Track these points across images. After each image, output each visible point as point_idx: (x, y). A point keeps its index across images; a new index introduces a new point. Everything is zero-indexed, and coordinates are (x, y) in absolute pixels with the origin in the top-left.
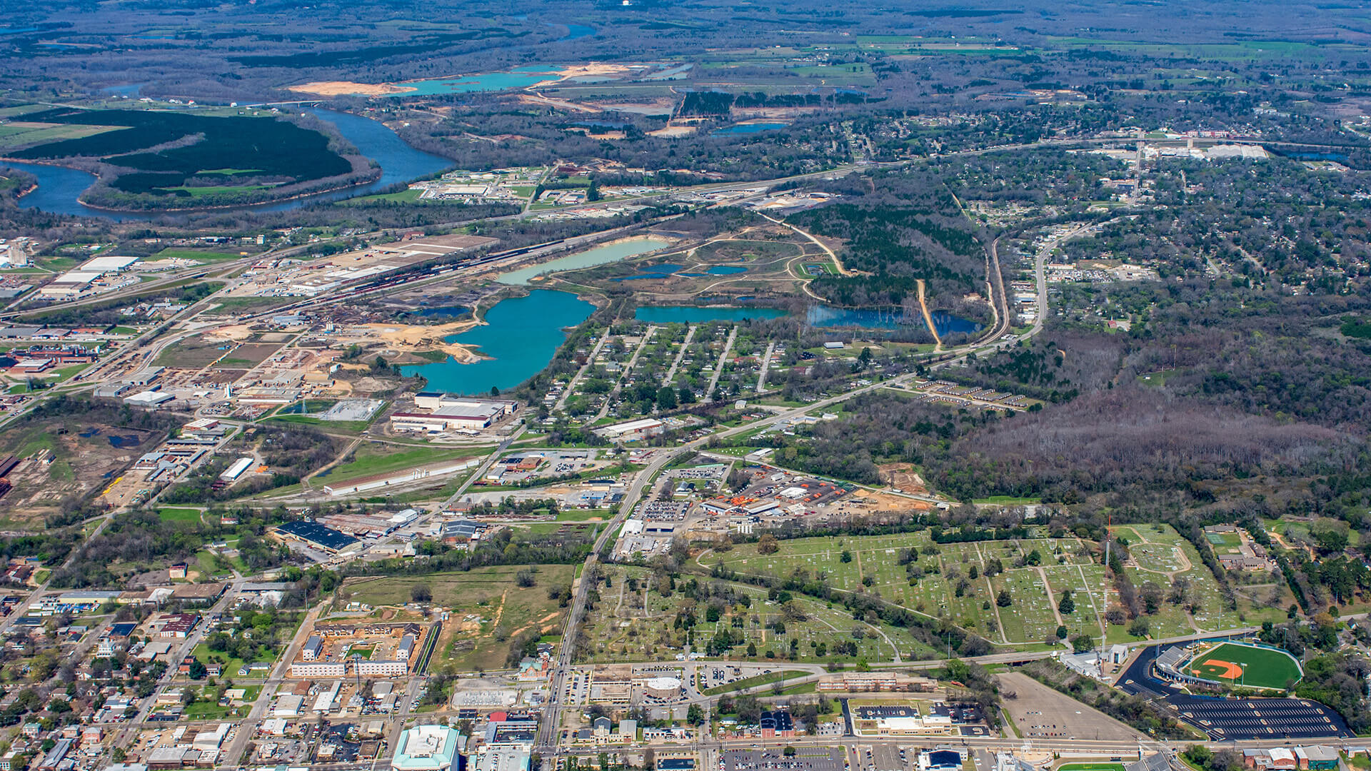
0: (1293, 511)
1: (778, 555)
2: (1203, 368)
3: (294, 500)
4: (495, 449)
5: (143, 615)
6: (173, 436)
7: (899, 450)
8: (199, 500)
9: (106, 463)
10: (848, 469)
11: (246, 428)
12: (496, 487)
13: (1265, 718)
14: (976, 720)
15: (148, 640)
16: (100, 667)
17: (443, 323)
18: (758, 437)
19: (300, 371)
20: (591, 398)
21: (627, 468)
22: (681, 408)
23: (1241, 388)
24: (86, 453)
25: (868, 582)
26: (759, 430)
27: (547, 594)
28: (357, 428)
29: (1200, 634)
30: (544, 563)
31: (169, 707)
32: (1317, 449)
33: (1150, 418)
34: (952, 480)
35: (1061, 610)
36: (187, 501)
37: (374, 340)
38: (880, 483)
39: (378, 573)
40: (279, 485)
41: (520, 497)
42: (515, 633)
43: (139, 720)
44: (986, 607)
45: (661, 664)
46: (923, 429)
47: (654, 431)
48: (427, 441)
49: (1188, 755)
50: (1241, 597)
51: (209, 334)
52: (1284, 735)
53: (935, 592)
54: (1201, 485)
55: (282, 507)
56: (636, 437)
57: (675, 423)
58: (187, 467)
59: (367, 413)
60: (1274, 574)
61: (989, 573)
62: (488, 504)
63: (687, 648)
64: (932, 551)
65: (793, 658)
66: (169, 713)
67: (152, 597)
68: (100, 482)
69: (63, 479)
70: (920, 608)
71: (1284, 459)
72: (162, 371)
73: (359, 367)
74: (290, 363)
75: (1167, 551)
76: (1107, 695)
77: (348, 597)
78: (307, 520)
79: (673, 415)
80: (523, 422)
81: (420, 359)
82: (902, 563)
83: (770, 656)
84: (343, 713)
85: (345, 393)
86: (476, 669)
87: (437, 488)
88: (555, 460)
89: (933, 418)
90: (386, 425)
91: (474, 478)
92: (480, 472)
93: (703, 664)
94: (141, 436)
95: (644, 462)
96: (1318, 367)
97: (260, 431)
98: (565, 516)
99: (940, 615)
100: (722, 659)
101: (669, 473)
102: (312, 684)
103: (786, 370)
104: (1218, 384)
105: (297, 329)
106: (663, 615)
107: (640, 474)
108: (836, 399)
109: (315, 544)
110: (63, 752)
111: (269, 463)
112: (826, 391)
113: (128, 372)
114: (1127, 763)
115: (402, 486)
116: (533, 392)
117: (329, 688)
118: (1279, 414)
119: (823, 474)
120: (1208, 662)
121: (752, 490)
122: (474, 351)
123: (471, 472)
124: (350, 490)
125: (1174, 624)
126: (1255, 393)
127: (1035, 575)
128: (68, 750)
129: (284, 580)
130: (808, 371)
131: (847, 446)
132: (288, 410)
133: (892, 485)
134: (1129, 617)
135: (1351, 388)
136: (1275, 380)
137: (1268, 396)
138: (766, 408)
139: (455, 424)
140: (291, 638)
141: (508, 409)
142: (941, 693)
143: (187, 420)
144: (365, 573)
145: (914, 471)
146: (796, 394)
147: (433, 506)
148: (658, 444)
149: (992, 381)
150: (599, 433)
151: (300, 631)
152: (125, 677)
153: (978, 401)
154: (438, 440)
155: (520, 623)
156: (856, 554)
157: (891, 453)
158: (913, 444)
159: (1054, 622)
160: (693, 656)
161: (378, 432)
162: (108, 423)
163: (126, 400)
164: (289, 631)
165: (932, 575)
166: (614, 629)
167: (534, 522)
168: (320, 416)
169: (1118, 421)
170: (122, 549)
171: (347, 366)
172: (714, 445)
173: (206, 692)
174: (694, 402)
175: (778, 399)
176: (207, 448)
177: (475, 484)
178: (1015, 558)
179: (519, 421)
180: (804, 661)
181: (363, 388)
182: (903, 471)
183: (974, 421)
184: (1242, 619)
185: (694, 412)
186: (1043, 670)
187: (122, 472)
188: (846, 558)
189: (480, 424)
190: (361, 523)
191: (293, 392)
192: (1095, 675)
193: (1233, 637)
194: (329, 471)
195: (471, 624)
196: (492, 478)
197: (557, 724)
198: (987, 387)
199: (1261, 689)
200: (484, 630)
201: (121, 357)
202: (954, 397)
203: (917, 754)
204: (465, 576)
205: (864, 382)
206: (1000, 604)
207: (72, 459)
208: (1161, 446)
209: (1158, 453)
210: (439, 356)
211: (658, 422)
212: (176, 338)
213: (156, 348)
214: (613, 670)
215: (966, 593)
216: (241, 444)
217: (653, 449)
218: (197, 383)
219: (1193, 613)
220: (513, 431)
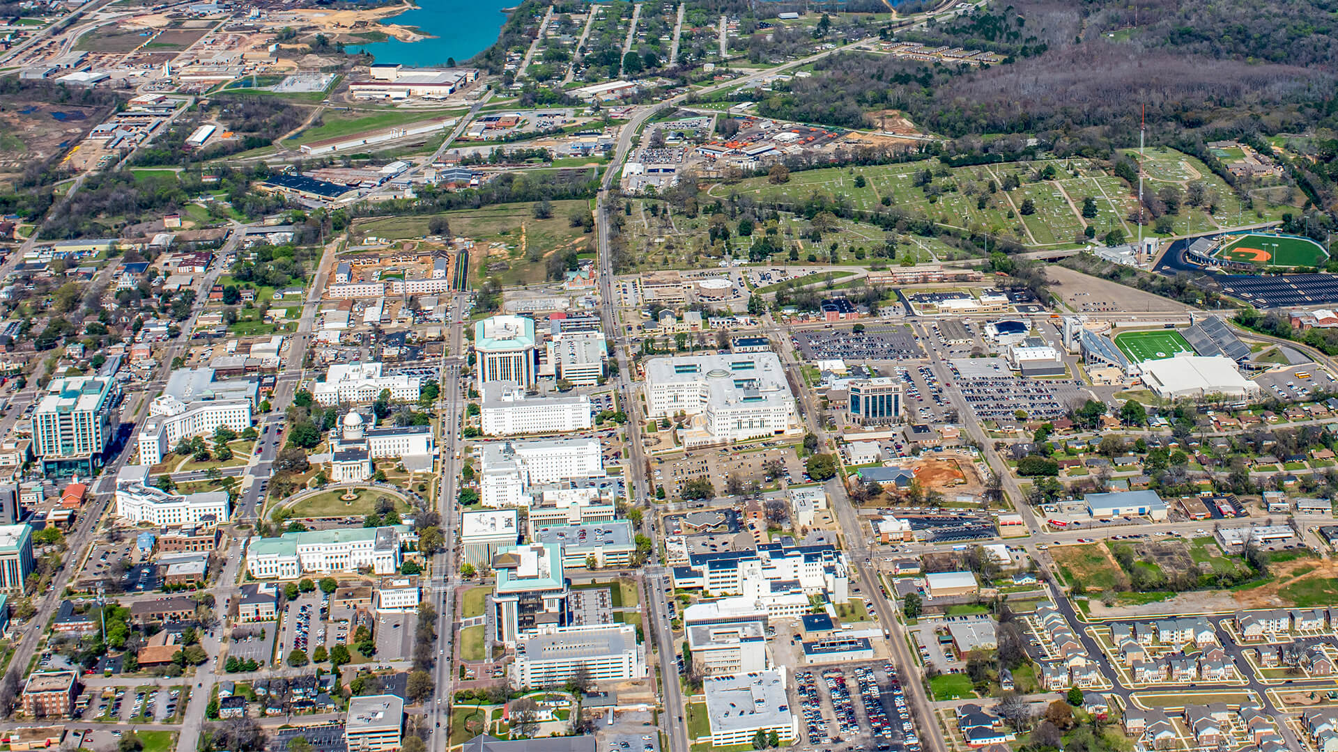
0: (1287, 130)
1: (790, 184)
2: (1166, 23)
3: (272, 158)
4: (468, 111)
5: (153, 255)
6: (121, 109)
7: (883, 98)
8: (172, 161)
9: (57, 135)
10: (836, 115)
11: (197, 101)
12: (479, 142)
13: (1302, 289)
14: (1030, 300)
15: (168, 274)
16: (125, 298)
17: (373, 8)
18: (736, 93)
19: (237, 52)
20: (554, 65)
21: (609, 122)
22: (647, 72)
23: (1208, 39)
24: (31, 127)
25: (887, 202)
26: (735, 88)
27: (568, 223)
28: (316, 98)
29: (1221, 229)
30: (554, 199)
31: (210, 327)
32: (1295, 85)
33: (1125, 66)
34: (944, 119)
35: (1084, 215)
36: (158, 163)
37: (306, 24)
38: (870, 127)
39: (386, 213)
40: (252, 147)
41: (509, 149)
42: (546, 255)
43: (183, 338)
44: (1011, 215)
45: (706, 271)
46: (902, 79)
47: (629, 91)
48: (394, 106)
49: (1238, 320)
50: (1256, 199)
51: (124, 22)
52: (1323, 301)
53: (957, 207)
54: (1191, 115)
55: (263, 164)
56: (611, 97)
57: (648, 84)
58: (147, 135)
59: (321, 85)
60: (1283, 177)
61: (1007, 188)
62: (477, 156)
63: (727, 256)
64: (945, 174)
65: (835, 261)
66: (214, 331)
67: (155, 242)
68: (57, 151)
69: (15, 149)
70: (944, 221)
71: (1264, 93)
72: (87, 55)
73: (299, 46)
74: (223, 45)
75: (1174, 165)
76: (1147, 279)
77: (361, 234)
78: (294, 174)
79: (642, 78)
80: (489, 88)
81: (360, 39)
82: (917, 185)
83: (812, 259)
84: (395, 324)
85: (292, 69)
86: (519, 283)
87: (419, 145)
88: (533, 119)
89: (909, 71)
90: (345, 95)
91: (453, 136)
92: (458, 131)
93: (748, 269)
94: (85, 110)
95: (626, 117)
96: (1278, 21)
97: (214, 103)
98: (560, 163)
99: (965, 226)
100: (765, 264)
101: (653, 126)
102: (354, 302)
103: (748, 37)
104: (1182, 37)
105: (219, 16)
106: (694, 232)
107: (624, 127)
108: (806, 60)
109: (308, 194)
110: (116, 367)
111: (233, 129)
112: (793, 53)
113: (48, 58)
114: (1181, 329)
115: (381, 144)
116: (490, 62)
117: (373, 304)
118: (1250, 59)
119: (811, 121)
120: (1237, 250)
121: (743, 136)
122: (415, 31)
123: (449, 131)
124: (328, 148)
125: (1196, 223)
126: (1222, 43)
127: (1053, 188)
128: (120, 365)
129: (286, 223)
130: (769, 38)
131: (830, 95)
132: (236, 85)
133: (882, 128)
134: (1152, 219)
135: (1314, 36)
136: (1239, 32)
137: (1235, 45)
138: (736, 70)
139: (419, 90)
140: (316, 267)
141: (471, 76)
142: (990, 282)
143: (131, 96)
144: (372, 213)
145: (901, 116)
146: (763, 55)
147: (421, 160)
148: (635, 102)
149: (959, 40)
150: (573, 94)
151: (322, 262)
152: (154, 305)
153: (949, 58)
154: (404, 106)
155: (548, 247)
156: (869, 180)
157: (875, 102)
158: (897, 92)
159: (1080, 225)
160: (736, 262)
161: (339, 100)
162: (45, 101)
163: (58, 80)
164: (311, 263)
165: (951, 194)
166: (649, 244)
167: (530, 169)
168: (271, 88)
169: (1094, 68)
170: (107, 203)
171: (284, 46)
172: (692, 101)
173: (244, 313)
174: (660, 66)
175: (745, 62)
176: (163, 119)
177: (457, 140)
178: (1029, 175)
179: (483, 87)
180: (845, 263)
181: (309, 64)
182: (891, 117)
183: (951, 73)
184: (1260, 216)
185: (663, 75)
186: (1080, 264)
187: (78, 142)
188: (860, 183)
189: (446, 89)
190: (352, 175)
191: (237, 69)
192: (1132, 263)
193: (1255, 230)
194: (299, 134)
195: (499, 250)
196: (472, 135)
197: (618, 320)
198: (953, 46)
199: (1293, 268)
200: (513, 254)
201: (36, 44)
202: (926, 56)
203: (982, 328)
204: (477, 213)
205: (829, 46)
206: (1023, 212)
207: (19, 133)
208: (1142, 86)
209: (1142, 91)
210: (379, 36)
211: (630, 83)
212: (89, 27)
213: (73, 35)
214: (659, 275)
215: (988, 206)
216: (199, 113)
217: (632, 106)
218: (129, 64)
219: (1212, 213)
220: (481, 96)
